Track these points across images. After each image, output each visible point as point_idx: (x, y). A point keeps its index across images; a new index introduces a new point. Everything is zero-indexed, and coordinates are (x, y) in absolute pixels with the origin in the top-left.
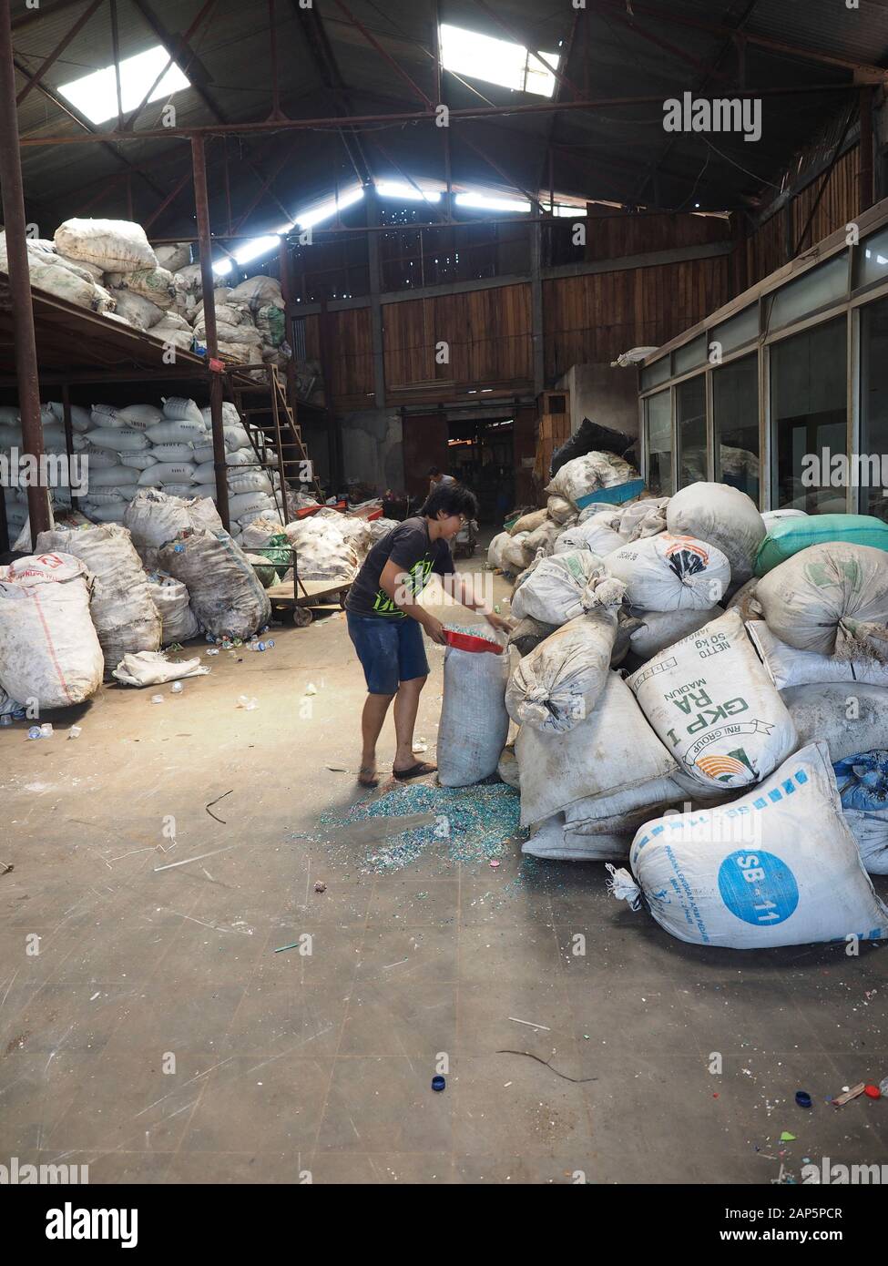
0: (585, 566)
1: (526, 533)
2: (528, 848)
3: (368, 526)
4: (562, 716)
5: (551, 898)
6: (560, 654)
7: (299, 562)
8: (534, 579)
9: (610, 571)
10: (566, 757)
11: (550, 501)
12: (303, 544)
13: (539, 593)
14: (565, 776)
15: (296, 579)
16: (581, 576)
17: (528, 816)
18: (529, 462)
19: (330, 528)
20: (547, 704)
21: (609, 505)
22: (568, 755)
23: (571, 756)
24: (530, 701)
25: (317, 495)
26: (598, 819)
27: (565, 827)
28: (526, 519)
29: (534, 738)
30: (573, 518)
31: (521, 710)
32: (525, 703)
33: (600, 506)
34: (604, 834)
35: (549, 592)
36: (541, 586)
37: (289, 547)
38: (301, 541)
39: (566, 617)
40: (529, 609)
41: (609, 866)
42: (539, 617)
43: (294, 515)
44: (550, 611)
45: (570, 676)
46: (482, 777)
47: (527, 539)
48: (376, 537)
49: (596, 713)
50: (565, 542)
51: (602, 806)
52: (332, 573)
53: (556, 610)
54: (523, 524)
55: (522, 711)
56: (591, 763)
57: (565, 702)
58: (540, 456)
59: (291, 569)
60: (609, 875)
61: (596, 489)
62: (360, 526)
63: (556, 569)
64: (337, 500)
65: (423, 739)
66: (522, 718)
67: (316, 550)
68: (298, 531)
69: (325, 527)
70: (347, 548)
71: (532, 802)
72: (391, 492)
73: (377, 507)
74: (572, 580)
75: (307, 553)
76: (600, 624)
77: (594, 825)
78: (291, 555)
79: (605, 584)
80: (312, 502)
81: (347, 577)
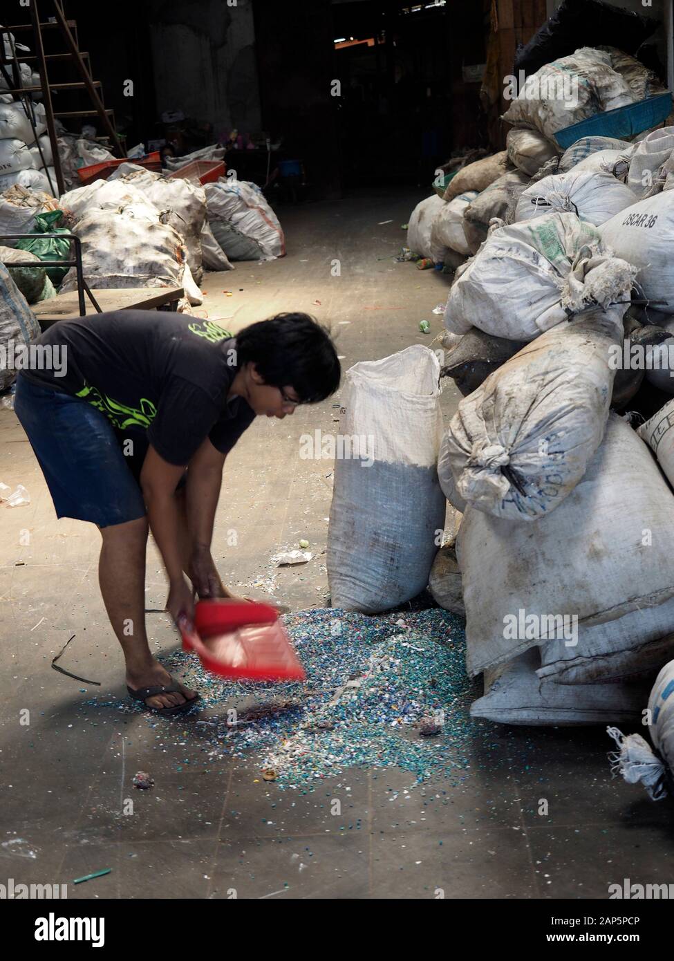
0: (568, 240)
1: (471, 195)
2: (483, 708)
3: (200, 193)
4: (532, 490)
5: (520, 785)
6: (525, 388)
7: (86, 259)
8: (482, 266)
9: (609, 248)
10: (540, 558)
11: (511, 138)
12: (92, 228)
13: (491, 289)
14: (539, 588)
15: (82, 286)
16: (560, 257)
17: (478, 657)
18: (474, 72)
19: (136, 198)
20: (506, 470)
21: (610, 139)
22: (543, 554)
23: (548, 556)
24: (477, 467)
25: (112, 142)
26: (595, 658)
27: (540, 672)
28: (471, 171)
29: (486, 529)
30: (549, 164)
31: (463, 483)
32: (470, 471)
33: (597, 142)
34: (606, 682)
35: (508, 285)
36: (492, 276)
37: (67, 232)
38: (88, 221)
39: (537, 326)
40: (474, 315)
41: (613, 732)
42: (491, 329)
43: (72, 178)
44: (509, 319)
45: (544, 424)
46: (403, 599)
47: (473, 205)
48: (215, 211)
49: (588, 484)
50: (533, 201)
51: (600, 637)
52: (141, 275)
53: (522, 316)
54: (465, 180)
55: (465, 484)
56: (581, 564)
57: (536, 466)
58: (494, 61)
59: (73, 270)
60: (613, 746)
61: (590, 113)
62: (186, 192)
63: (519, 247)
64: (146, 150)
65: (304, 542)
66: (465, 495)
67: (114, 236)
68: (82, 205)
69: (126, 197)
70: (166, 232)
71: (486, 634)
72: (239, 133)
73: (215, 159)
74: (544, 267)
75: (100, 242)
76: (593, 335)
77: (589, 667)
78: (71, 246)
79: (600, 269)
80: (103, 155)
81: (168, 281)
